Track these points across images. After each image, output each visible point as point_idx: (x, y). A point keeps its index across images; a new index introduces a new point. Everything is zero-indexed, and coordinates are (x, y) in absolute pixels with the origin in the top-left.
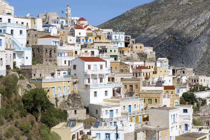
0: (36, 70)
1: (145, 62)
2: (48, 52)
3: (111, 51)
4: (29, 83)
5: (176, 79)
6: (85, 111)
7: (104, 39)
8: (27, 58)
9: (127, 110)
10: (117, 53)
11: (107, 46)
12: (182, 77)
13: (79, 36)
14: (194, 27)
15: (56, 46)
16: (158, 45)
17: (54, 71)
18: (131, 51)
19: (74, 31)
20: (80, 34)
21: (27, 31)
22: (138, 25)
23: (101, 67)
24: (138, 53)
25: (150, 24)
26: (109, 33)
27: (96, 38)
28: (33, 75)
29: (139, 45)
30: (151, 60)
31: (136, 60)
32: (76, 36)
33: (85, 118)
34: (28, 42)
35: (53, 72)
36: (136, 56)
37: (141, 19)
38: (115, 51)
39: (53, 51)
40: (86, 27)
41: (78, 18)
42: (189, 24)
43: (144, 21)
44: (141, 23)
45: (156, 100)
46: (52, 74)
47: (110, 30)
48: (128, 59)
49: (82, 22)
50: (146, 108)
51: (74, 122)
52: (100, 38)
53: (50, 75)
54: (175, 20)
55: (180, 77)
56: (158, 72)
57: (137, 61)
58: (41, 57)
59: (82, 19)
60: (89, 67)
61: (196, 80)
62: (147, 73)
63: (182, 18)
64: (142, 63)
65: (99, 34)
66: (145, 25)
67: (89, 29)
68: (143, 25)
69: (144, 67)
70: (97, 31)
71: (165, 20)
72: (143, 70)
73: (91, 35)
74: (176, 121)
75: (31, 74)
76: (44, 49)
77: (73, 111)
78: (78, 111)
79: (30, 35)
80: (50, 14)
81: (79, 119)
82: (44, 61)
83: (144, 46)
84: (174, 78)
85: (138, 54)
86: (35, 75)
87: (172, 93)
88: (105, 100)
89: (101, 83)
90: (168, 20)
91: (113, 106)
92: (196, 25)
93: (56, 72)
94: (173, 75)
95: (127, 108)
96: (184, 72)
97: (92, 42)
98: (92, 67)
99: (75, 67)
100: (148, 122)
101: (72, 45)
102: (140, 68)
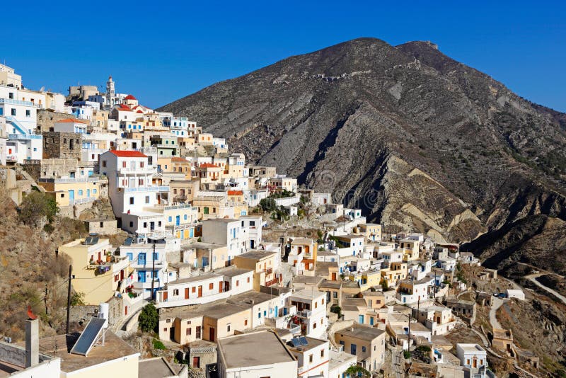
0: (46, 166)
1: (213, 157)
2: (68, 142)
3: (167, 142)
4: (35, 184)
5: (253, 181)
6: (115, 223)
7: (159, 126)
8: (35, 149)
9: (174, 222)
10: (176, 145)
11: (162, 135)
12: (260, 178)
13: (124, 120)
14: (290, 113)
15: (79, 134)
16: (244, 134)
17: (75, 168)
18: (196, 142)
19: (118, 113)
20: (126, 117)
21: (38, 111)
22: (219, 107)
23: (142, 165)
24: (206, 145)
25: (234, 106)
26: (167, 118)
27: (148, 124)
28: (42, 174)
29: (206, 136)
30: (222, 156)
31: (203, 154)
32: (120, 120)
33: (115, 233)
34: (39, 128)
35: (73, 169)
36: (201, 150)
37: (223, 99)
38: (173, 142)
39: (75, 141)
40: (135, 108)
41: (126, 96)
42: (285, 110)
43: (226, 103)
44: (222, 105)
45: (214, 209)
46: (72, 173)
47: (170, 115)
48: (191, 154)
49: (129, 101)
50: (201, 219)
51: (95, 239)
52: (154, 125)
53: (69, 174)
54: (267, 104)
55: (258, 179)
56: (230, 171)
57: (203, 156)
58: (58, 148)
59: (130, 97)
60: (124, 165)
61: (279, 184)
62: (214, 174)
63: (275, 101)
64: (209, 160)
65: (152, 118)
66: (228, 107)
67: (139, 112)
68: (225, 107)
69: (212, 165)
70: (151, 114)
71: (254, 103)
72: (209, 169)
73: (142, 120)
74: (236, 237)
75: (39, 172)
76: (62, 139)
77: (99, 223)
78: (105, 223)
79: (43, 118)
80: (85, 88)
81: (107, 233)
82: (62, 153)
83: (214, 137)
84: (250, 180)
85: (205, 147)
86: (45, 173)
87: (239, 200)
88: (145, 209)
89: (141, 186)
90: (258, 102)
91: (153, 217)
92: (293, 111)
93: (78, 170)
94: (250, 175)
95: (174, 220)
96: (264, 173)
97: (142, 130)
98: (128, 165)
99: (104, 164)
100: (202, 238)
101: (112, 132)
102: (205, 166)
